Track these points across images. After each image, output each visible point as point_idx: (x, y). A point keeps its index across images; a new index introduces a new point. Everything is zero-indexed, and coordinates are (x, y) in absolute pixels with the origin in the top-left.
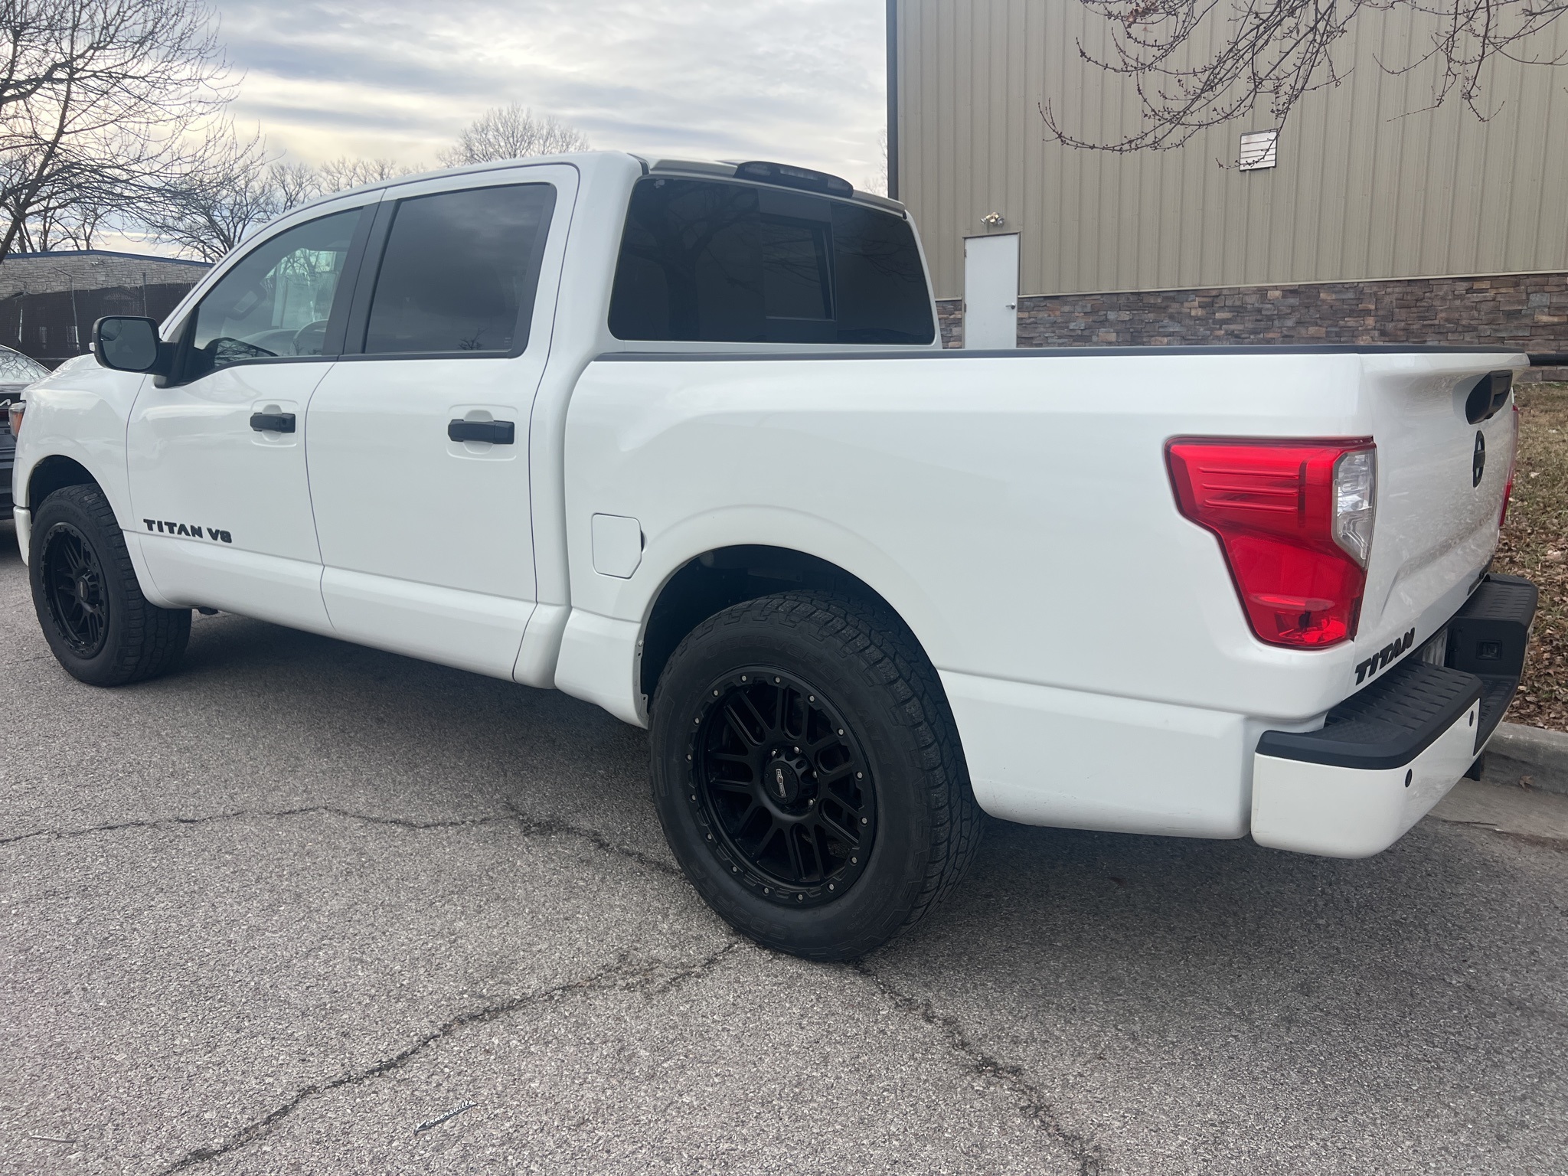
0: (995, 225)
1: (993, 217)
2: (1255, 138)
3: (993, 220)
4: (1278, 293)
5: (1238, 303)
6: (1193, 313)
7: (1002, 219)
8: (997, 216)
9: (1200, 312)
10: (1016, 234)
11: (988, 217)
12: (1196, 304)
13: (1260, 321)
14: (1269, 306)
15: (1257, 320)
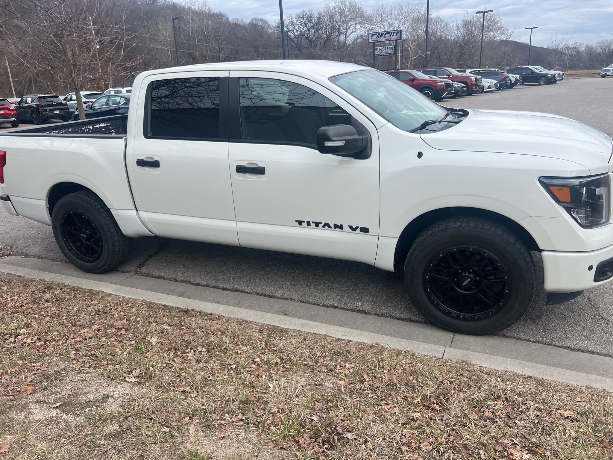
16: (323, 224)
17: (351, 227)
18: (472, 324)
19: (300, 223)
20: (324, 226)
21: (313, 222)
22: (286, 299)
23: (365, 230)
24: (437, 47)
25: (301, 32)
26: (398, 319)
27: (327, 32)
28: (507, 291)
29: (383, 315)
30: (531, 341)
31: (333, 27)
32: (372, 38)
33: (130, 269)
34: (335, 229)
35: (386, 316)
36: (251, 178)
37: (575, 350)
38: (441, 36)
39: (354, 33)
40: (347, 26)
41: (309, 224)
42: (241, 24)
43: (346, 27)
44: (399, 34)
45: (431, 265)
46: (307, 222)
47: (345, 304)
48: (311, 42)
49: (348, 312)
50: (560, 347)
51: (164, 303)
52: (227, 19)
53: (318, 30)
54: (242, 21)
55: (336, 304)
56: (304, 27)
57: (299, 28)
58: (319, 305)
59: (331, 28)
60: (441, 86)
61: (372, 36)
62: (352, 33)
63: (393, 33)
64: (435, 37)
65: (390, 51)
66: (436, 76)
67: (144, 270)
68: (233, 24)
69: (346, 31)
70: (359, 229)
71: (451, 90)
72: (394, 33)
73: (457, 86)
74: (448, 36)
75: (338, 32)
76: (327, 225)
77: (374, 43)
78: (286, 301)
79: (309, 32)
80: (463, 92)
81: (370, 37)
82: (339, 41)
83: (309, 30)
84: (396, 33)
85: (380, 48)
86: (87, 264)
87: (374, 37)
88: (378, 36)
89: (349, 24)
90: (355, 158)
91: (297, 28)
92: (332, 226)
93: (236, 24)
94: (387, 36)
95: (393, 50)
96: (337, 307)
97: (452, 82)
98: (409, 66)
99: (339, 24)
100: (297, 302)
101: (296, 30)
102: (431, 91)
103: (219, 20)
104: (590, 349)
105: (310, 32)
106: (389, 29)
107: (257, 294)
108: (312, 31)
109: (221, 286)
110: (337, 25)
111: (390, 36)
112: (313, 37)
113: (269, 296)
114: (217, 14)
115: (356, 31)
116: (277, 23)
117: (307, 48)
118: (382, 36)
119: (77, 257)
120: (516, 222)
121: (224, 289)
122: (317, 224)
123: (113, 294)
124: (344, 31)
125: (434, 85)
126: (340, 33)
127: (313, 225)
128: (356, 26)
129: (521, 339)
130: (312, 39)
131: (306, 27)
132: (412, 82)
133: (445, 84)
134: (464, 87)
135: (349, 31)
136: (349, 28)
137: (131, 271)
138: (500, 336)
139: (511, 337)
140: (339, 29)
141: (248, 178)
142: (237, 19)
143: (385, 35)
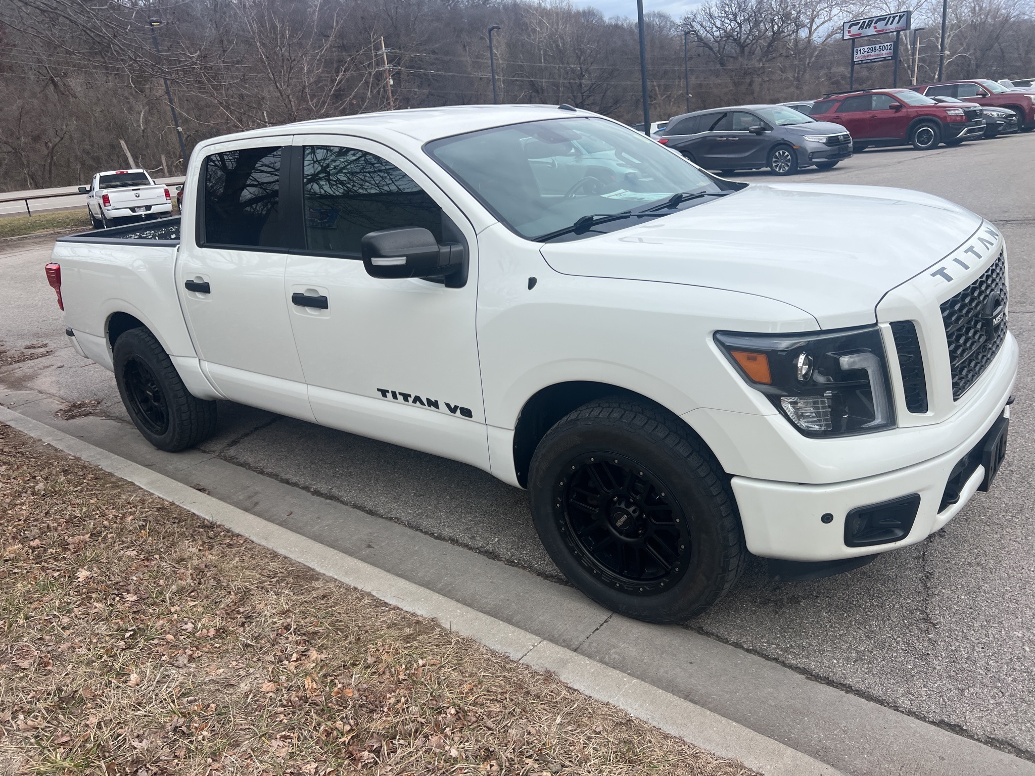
16: (413, 397)
17: (448, 405)
18: (635, 601)
19: (384, 393)
20: (414, 401)
21: (400, 394)
22: (391, 519)
23: (467, 413)
24: (997, 38)
25: (725, 31)
26: (539, 574)
27: (773, 26)
28: (683, 547)
29: (520, 565)
30: (742, 647)
31: (786, 17)
32: (849, 32)
33: (212, 449)
34: (429, 408)
35: (524, 568)
36: (312, 315)
37: (817, 678)
38: (1008, 15)
39: (826, 24)
40: (813, 11)
41: (394, 395)
42: (625, 25)
43: (812, 14)
44: (904, 19)
45: (562, 483)
46: (392, 392)
47: (473, 538)
48: (742, 47)
49: (470, 552)
50: (791, 667)
51: (193, 511)
52: (601, 18)
53: (757, 24)
54: (625, 20)
55: (460, 536)
56: (731, 21)
57: (723, 23)
58: (432, 535)
59: (781, 18)
60: (956, 116)
61: (850, 27)
62: (823, 23)
63: (891, 19)
64: (994, 18)
65: (885, 53)
66: (955, 95)
67: (232, 452)
68: (610, 26)
69: (812, 22)
70: (458, 411)
71: (977, 123)
72: (894, 17)
73: (995, 114)
74: (1024, 14)
75: (796, 25)
76: (417, 399)
77: (853, 39)
78: (389, 523)
79: (741, 28)
80: (1010, 124)
81: (847, 29)
82: (796, 41)
83: (740, 25)
84: (897, 19)
85: (866, 48)
86: (155, 436)
87: (855, 30)
88: (862, 27)
89: (818, 8)
90: (448, 286)
91: (718, 24)
92: (425, 402)
93: (617, 27)
94: (880, 25)
95: (892, 51)
96: (457, 541)
97: (981, 108)
98: (937, 77)
99: (798, 10)
100: (402, 527)
101: (717, 27)
102: (935, 128)
103: (588, 21)
104: (849, 682)
105: (743, 29)
106: (898, 10)
107: (355, 506)
108: (746, 28)
109: (314, 487)
110: (793, 12)
111: (886, 24)
112: (747, 37)
113: (370, 512)
114: (584, 12)
115: (830, 19)
116: (683, 17)
117: (735, 58)
118: (869, 25)
119: (144, 424)
120: (678, 418)
121: (317, 493)
122: (406, 397)
123: (142, 489)
124: (807, 21)
125: (942, 115)
126: (800, 26)
127: (400, 398)
128: (831, 11)
129: (726, 641)
130: (745, 41)
131: (735, 20)
132: (896, 112)
133: (965, 112)
134: (1012, 116)
135: (818, 21)
136: (817, 15)
137: (214, 452)
138: (692, 629)
139: (713, 634)
140: (798, 18)
141: (309, 314)
142: (618, 18)
143: (876, 23)
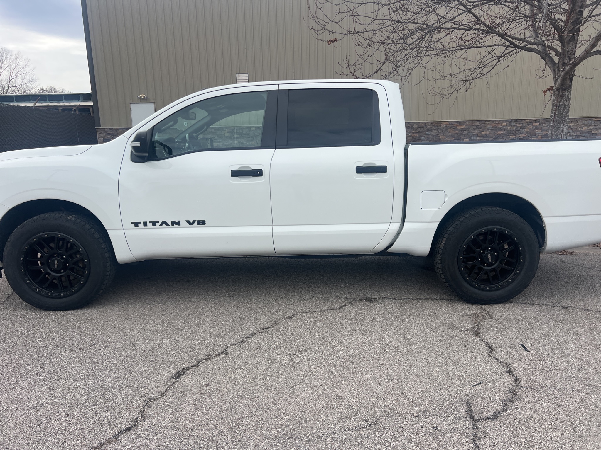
0: (144, 98)
1: (142, 96)
2: (241, 75)
3: (143, 97)
4: (254, 129)
5: (241, 132)
6: (226, 135)
7: (147, 97)
8: (144, 96)
9: (228, 135)
10: (153, 103)
11: (140, 96)
12: (227, 132)
13: (249, 138)
14: (252, 133)
15: (248, 138)
